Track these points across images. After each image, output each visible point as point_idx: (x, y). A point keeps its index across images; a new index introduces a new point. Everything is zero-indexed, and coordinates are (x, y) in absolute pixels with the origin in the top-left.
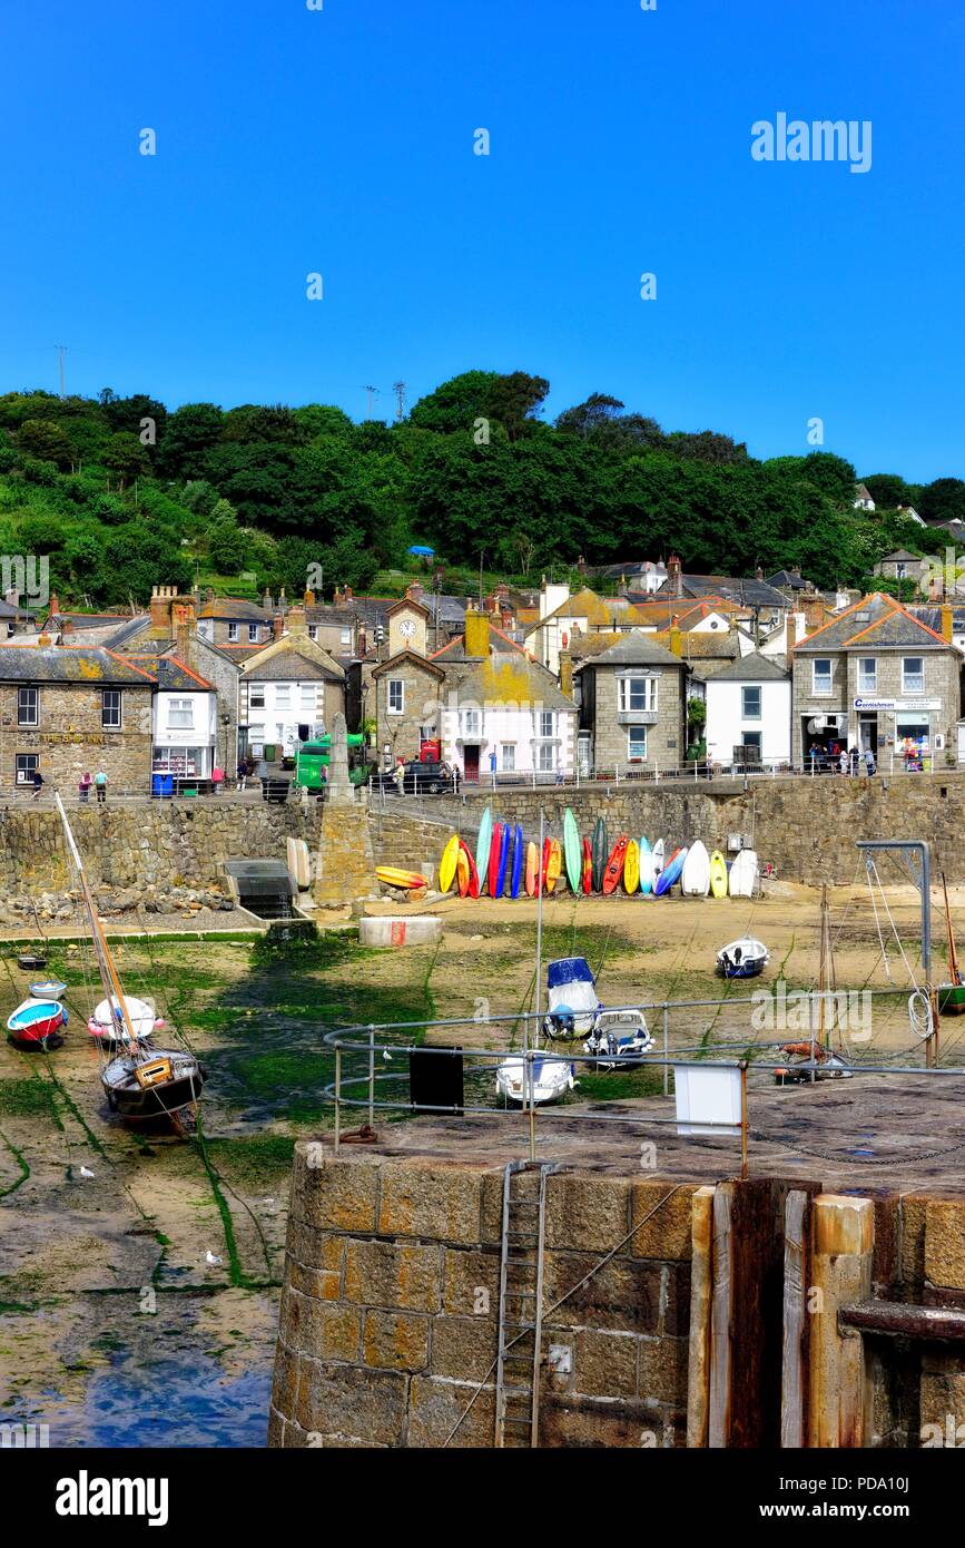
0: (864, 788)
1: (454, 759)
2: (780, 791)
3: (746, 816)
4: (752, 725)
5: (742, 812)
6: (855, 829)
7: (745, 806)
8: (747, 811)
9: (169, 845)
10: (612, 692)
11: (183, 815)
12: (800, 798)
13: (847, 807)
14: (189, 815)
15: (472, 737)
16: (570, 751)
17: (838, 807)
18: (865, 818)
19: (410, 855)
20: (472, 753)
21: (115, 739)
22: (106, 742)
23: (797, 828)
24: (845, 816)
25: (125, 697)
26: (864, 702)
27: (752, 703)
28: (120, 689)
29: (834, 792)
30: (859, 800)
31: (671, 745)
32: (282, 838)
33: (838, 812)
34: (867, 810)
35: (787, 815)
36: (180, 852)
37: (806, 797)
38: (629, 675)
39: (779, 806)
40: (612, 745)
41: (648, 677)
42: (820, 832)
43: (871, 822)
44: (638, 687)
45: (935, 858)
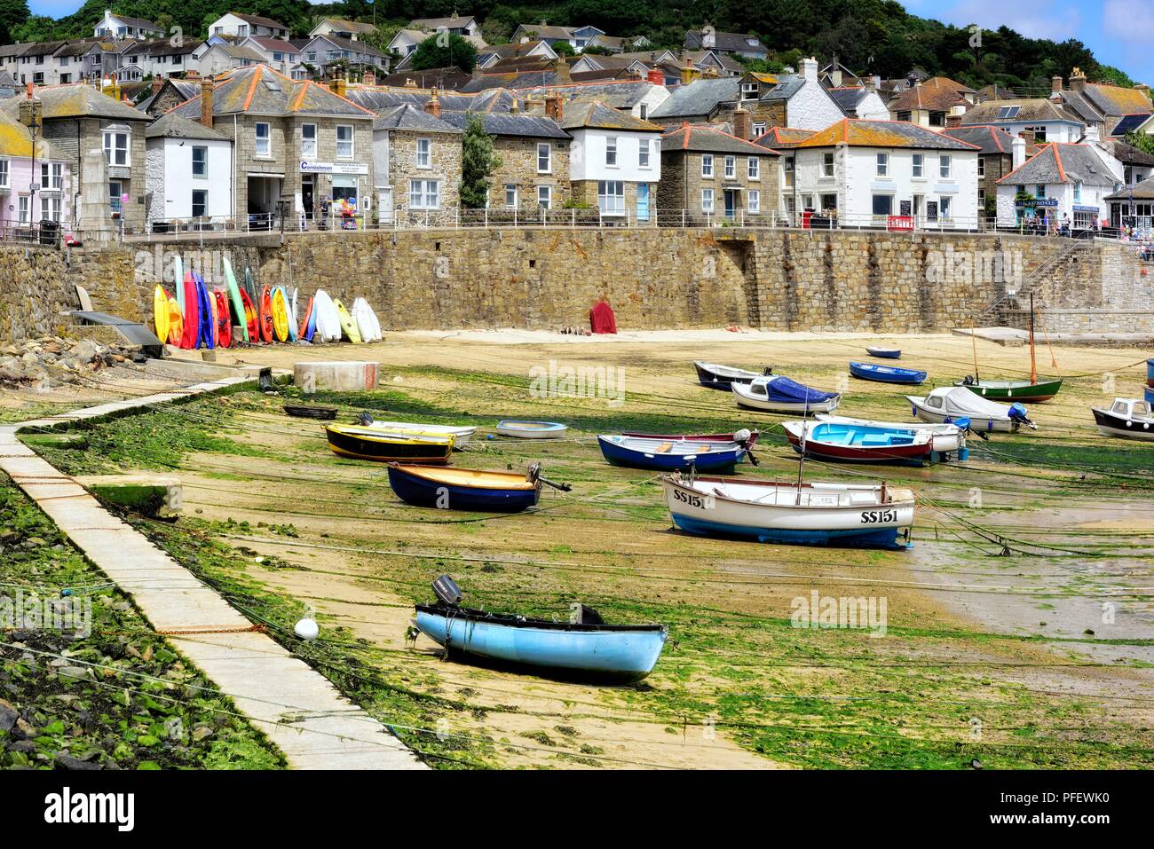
0: (378, 243)
2: (310, 245)
3: (284, 268)
4: (200, 185)
5: (280, 265)
6: (374, 281)
7: (283, 259)
8: (284, 264)
12: (327, 251)
16: (68, 204)
17: (358, 260)
18: (380, 269)
23: (324, 278)
24: (364, 268)
26: (309, 165)
27: (199, 162)
29: (354, 246)
30: (375, 253)
31: (141, 201)
33: (359, 264)
34: (381, 263)
35: (318, 267)
37: (332, 250)
39: (310, 258)
41: (127, 132)
42: (346, 283)
43: (385, 272)
44: (120, 141)
45: (437, 305)
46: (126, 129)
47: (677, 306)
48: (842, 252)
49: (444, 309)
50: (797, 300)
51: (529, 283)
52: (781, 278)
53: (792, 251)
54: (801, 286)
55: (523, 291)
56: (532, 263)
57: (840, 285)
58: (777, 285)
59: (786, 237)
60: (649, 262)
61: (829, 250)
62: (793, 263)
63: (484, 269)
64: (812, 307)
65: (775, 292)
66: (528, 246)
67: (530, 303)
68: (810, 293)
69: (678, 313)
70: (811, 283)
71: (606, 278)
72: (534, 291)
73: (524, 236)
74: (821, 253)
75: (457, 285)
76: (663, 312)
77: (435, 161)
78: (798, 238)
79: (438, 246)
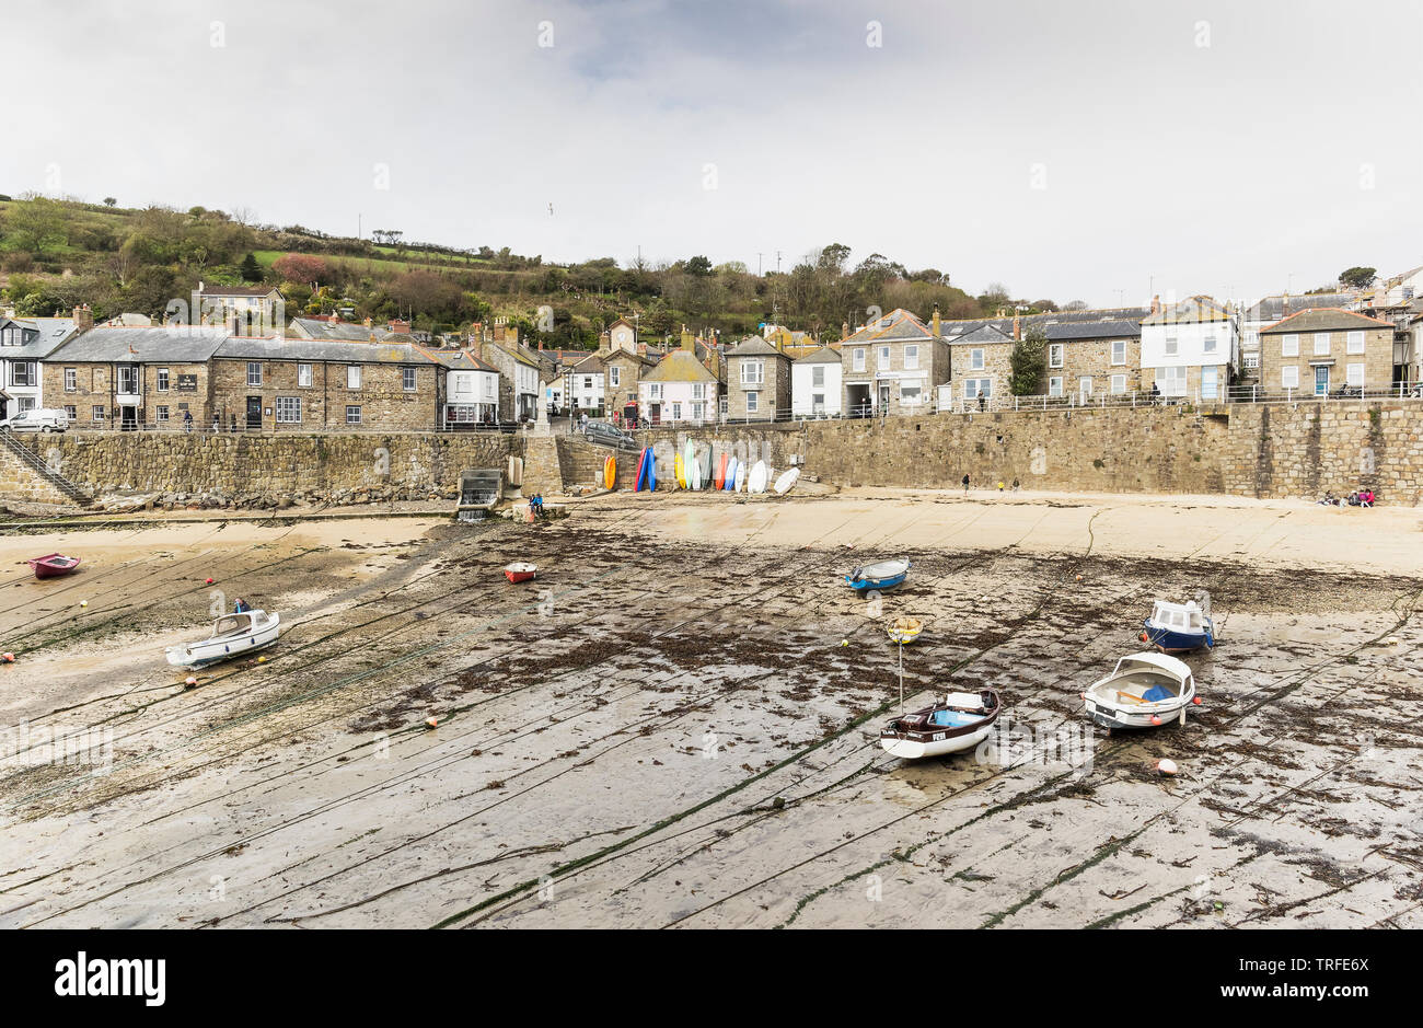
0: (870, 426)
1: (645, 412)
3: (801, 444)
4: (819, 391)
5: (799, 442)
6: (865, 452)
7: (801, 438)
8: (802, 441)
9: (429, 459)
10: (736, 372)
11: (441, 442)
12: (833, 432)
13: (860, 437)
14: (446, 442)
15: (656, 399)
16: (713, 407)
17: (855, 438)
18: (871, 444)
19: (589, 467)
20: (656, 409)
21: (411, 397)
22: (407, 399)
23: (830, 451)
24: (859, 444)
25: (417, 372)
26: (882, 374)
27: (818, 379)
28: (415, 367)
29: (853, 429)
30: (867, 433)
31: (772, 402)
32: (507, 456)
33: (855, 441)
34: (872, 440)
35: (825, 443)
36: (437, 464)
37: (836, 432)
38: (744, 362)
39: (820, 437)
40: (738, 403)
41: (757, 362)
42: (844, 454)
43: (874, 447)
44: (751, 368)
45: (911, 469)
46: (751, 361)
47: (1146, 474)
48: (1335, 423)
49: (917, 472)
50: (1271, 470)
51: (994, 453)
52: (1255, 450)
53: (1271, 424)
54: (1277, 456)
55: (987, 460)
56: (999, 438)
57: (1327, 456)
58: (1249, 456)
59: (1266, 410)
60: (1118, 437)
61: (1317, 421)
62: (1273, 435)
63: (955, 443)
64: (1289, 477)
65: (1245, 462)
66: (995, 426)
67: (993, 468)
68: (1287, 464)
69: (1146, 481)
70: (1290, 454)
71: (1070, 449)
72: (998, 459)
73: (993, 418)
74: (1307, 425)
75: (931, 455)
76: (1129, 477)
77: (987, 364)
78: (1280, 411)
79: (918, 427)
